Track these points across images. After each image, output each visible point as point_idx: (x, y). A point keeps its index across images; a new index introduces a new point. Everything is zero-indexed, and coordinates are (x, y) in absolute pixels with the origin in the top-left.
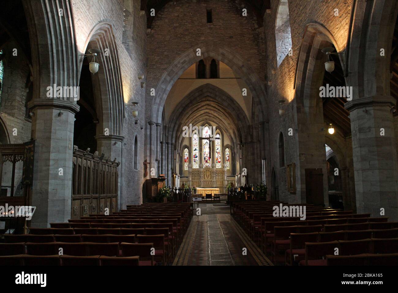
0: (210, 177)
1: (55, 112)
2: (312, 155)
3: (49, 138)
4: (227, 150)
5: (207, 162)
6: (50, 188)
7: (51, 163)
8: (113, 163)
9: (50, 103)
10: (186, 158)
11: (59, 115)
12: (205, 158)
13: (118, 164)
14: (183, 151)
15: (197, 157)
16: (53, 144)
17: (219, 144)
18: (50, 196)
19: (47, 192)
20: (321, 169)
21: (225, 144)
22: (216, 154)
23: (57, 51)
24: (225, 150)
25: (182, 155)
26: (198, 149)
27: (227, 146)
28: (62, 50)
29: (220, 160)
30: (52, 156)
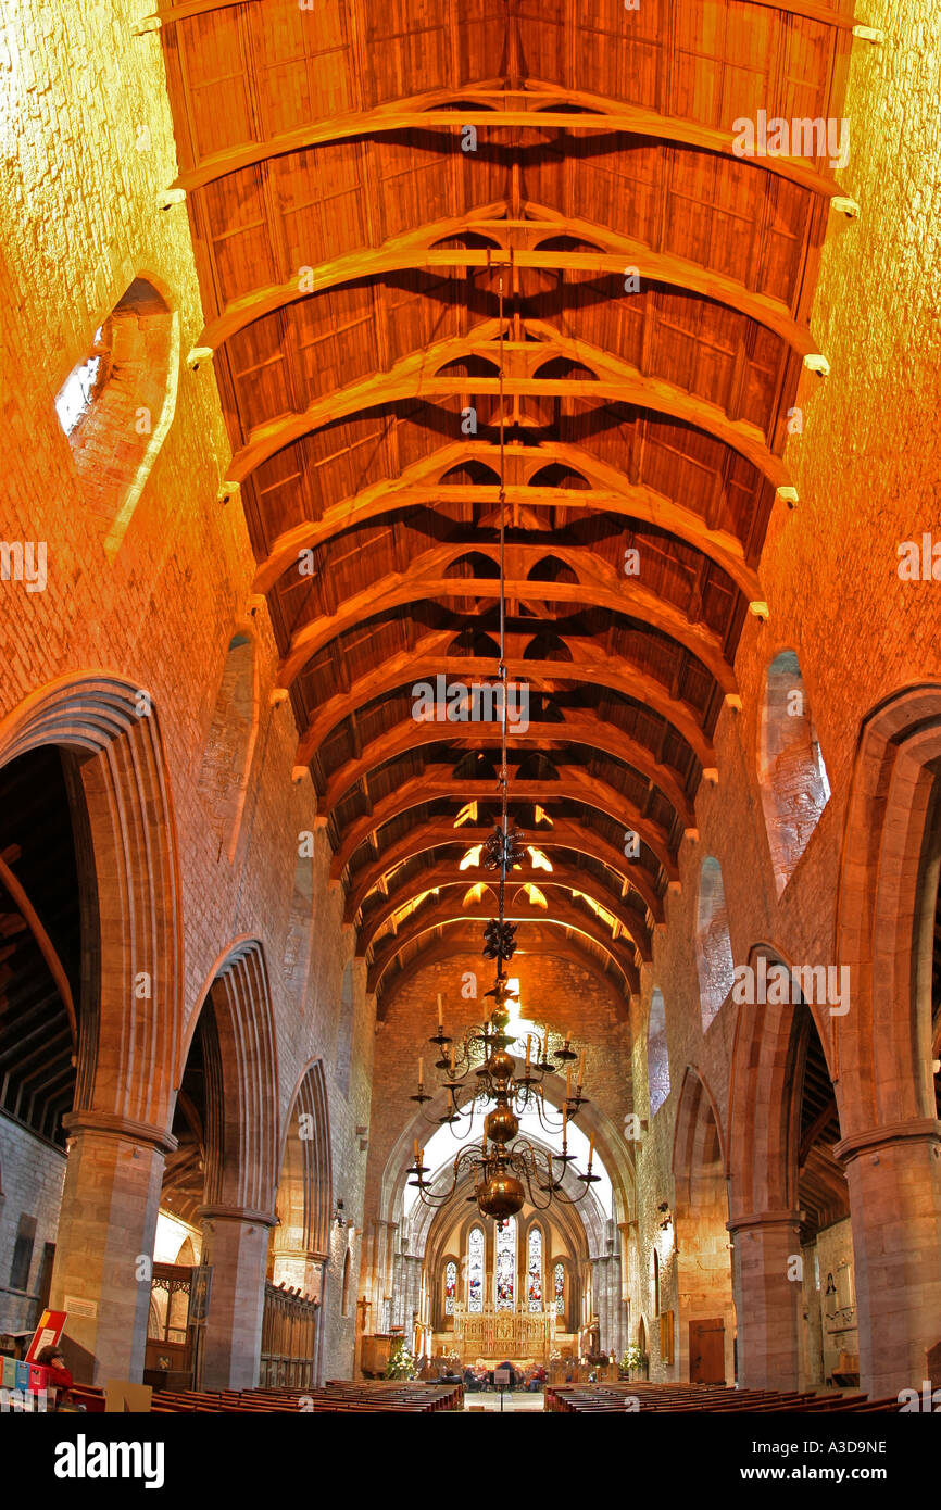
0: (510, 1335)
1: (245, 1226)
2: (704, 1296)
3: (234, 1266)
4: (559, 1269)
5: (504, 1297)
6: (234, 1340)
7: (237, 1303)
8: (309, 1304)
9: (238, 1214)
10: (450, 1286)
11: (251, 1231)
12: (500, 1289)
13: (316, 1306)
14: (442, 1269)
15: (478, 1285)
16: (239, 1275)
17: (539, 1253)
18: (234, 1351)
19: (229, 1345)
20: (721, 1320)
21: (555, 1253)
22: (531, 1278)
23: (252, 1133)
24: (552, 1270)
25: (440, 1278)
26: (482, 1265)
27: (559, 1260)
28: (259, 1133)
29: (538, 1293)
30: (239, 1293)
